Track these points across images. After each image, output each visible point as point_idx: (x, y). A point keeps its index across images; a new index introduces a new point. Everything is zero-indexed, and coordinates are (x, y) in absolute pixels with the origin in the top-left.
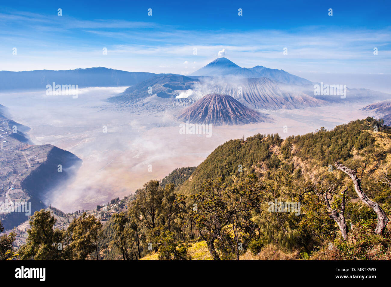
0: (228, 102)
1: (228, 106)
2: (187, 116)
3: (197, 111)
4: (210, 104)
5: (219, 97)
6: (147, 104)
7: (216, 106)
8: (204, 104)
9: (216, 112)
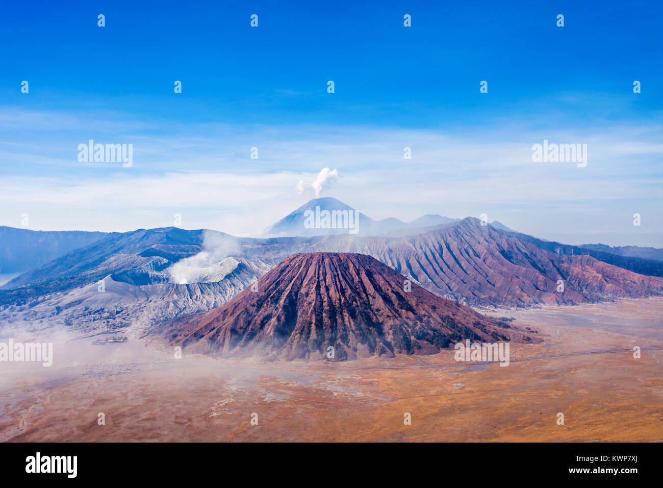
0: (369, 274)
1: (371, 290)
2: (218, 332)
3: (258, 310)
4: (304, 285)
5: (335, 260)
6: (70, 310)
7: (327, 289)
8: (282, 285)
9: (329, 311)
